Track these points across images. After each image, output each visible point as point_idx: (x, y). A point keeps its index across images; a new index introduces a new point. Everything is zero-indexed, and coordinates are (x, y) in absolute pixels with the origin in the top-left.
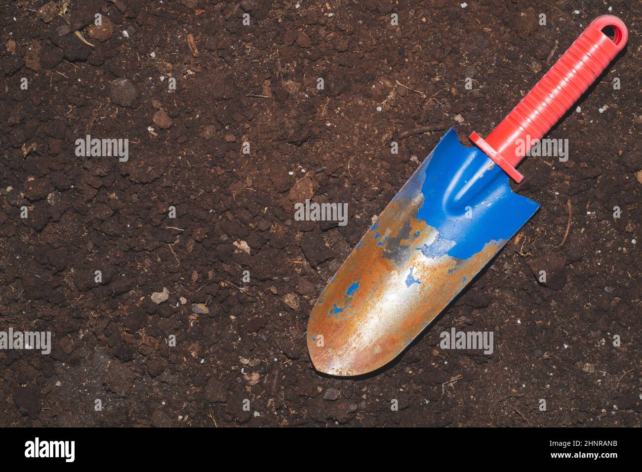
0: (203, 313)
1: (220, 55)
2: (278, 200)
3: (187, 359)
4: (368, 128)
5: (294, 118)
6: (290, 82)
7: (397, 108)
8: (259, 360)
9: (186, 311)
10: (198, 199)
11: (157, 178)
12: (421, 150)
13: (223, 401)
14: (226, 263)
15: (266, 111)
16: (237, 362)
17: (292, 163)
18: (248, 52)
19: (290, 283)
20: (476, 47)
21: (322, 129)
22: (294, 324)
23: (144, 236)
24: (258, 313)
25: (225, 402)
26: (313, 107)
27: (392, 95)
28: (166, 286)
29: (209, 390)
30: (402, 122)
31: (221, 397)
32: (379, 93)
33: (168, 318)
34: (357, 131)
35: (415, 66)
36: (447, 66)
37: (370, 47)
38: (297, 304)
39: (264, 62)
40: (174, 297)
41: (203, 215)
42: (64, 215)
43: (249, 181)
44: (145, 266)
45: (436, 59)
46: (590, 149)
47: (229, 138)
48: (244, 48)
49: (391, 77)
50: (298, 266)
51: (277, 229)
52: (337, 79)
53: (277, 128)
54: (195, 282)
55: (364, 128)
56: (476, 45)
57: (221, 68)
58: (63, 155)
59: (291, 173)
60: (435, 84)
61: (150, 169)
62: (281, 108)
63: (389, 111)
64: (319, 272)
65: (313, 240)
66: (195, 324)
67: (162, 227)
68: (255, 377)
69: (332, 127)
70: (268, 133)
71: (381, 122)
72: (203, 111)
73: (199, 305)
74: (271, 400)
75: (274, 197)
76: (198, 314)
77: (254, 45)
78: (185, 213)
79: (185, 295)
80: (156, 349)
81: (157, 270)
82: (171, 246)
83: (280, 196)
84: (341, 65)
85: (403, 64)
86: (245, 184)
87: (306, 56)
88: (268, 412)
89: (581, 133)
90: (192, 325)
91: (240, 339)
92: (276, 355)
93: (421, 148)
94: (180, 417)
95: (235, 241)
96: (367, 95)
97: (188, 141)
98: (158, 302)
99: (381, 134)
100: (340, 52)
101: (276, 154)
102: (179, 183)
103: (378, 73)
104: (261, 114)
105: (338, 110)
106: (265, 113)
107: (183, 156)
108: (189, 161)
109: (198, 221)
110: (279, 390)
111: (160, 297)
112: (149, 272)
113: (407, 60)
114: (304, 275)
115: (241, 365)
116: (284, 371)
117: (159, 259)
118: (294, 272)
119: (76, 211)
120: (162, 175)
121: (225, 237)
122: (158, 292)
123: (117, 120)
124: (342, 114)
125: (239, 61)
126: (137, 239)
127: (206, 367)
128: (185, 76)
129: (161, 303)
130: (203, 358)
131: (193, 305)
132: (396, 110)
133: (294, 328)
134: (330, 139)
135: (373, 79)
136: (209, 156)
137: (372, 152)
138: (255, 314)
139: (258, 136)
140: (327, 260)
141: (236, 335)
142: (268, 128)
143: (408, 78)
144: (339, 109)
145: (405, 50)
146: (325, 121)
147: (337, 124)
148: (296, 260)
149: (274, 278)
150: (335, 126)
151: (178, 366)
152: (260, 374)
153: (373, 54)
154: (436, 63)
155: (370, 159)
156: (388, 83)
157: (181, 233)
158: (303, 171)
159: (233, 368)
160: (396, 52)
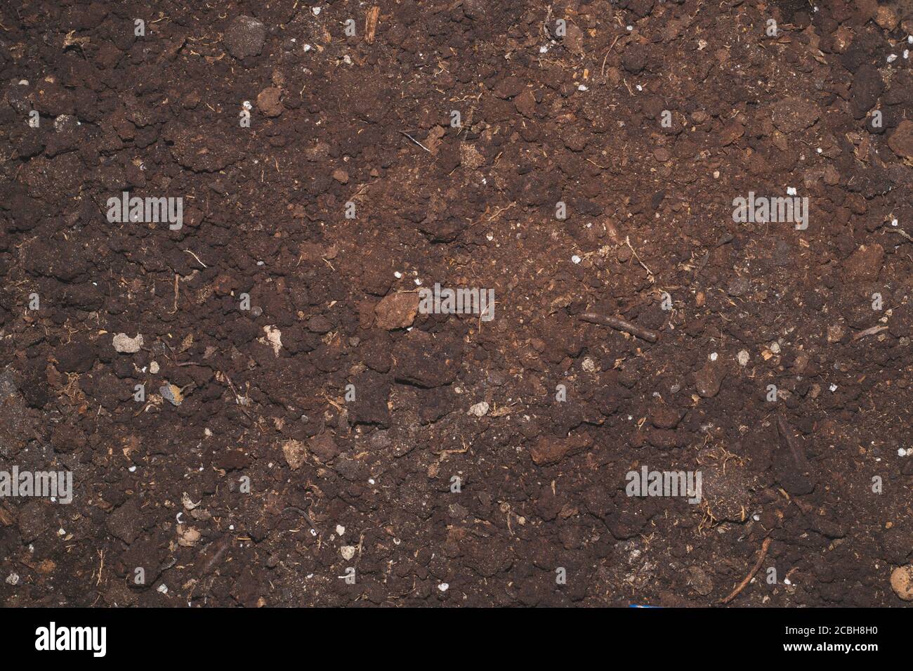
0: (173, 402)
1: (399, 57)
2: (358, 302)
3: (113, 454)
4: (541, 276)
5: (449, 202)
6: (471, 149)
7: (602, 273)
8: (210, 515)
9: (150, 385)
10: (250, 235)
11: (207, 171)
12: (603, 354)
13: (127, 542)
14: (237, 347)
15: (414, 168)
16: (177, 498)
17: (408, 262)
18: (436, 72)
19: (306, 426)
20: (769, 256)
21: (477, 240)
22: (280, 490)
23: (149, 244)
24: (246, 448)
25: (128, 545)
26: (484, 201)
27: (604, 250)
28: (143, 333)
29: (118, 514)
30: (598, 297)
31: (127, 533)
32: (591, 238)
33: (119, 378)
34: (524, 270)
35: (666, 232)
36: (712, 258)
37: (615, 166)
38: (298, 462)
39: (452, 100)
40: (144, 356)
41: (244, 260)
42: (65, 156)
43: (333, 251)
44: (131, 288)
45: (701, 240)
46: (848, 495)
47: (341, 175)
48: (435, 65)
49: (624, 228)
50: (332, 410)
51: (333, 341)
52: (539, 181)
53: (413, 200)
54: (183, 350)
55: (536, 272)
56: (772, 255)
57: (390, 77)
58: (111, 72)
59: (398, 275)
60: (681, 273)
61: (204, 151)
62: (440, 177)
63: (588, 270)
64: (357, 437)
65: (371, 384)
66: (153, 411)
67: (181, 246)
68: (191, 536)
69: (491, 244)
70: (396, 199)
71: (566, 277)
72: (330, 120)
73: (172, 386)
74: (193, 580)
75: (354, 294)
76: (164, 399)
77: (450, 67)
78: (220, 243)
79: (161, 362)
80: (81, 412)
81: (143, 304)
82: (179, 281)
83: (363, 298)
84: (559, 168)
85: (650, 218)
86: (326, 252)
87: (516, 128)
88: (179, 596)
89: (852, 466)
90: (147, 409)
91: (201, 469)
92: (236, 521)
93: (603, 350)
94: (62, 532)
95: (268, 324)
96: (571, 231)
97: (284, 147)
98: (119, 349)
99: (555, 293)
100: (567, 148)
101: (392, 235)
102: (235, 196)
103: (608, 211)
104: (404, 168)
105: (516, 225)
106: (410, 170)
107: (261, 162)
108: (266, 173)
109: (234, 267)
110: (211, 573)
111: (126, 343)
112: (131, 301)
113: (658, 215)
114: (333, 428)
115: (181, 507)
116: (234, 551)
117: (154, 289)
118: (320, 414)
119: (81, 158)
120: (219, 171)
121: (258, 310)
122: (127, 334)
123: (212, 68)
124: (519, 234)
125: (418, 80)
126: (137, 242)
127: (133, 480)
128: (338, 61)
129: (123, 353)
130: (135, 464)
131: (165, 382)
132: (599, 275)
133: (277, 494)
134: (482, 259)
135: (595, 215)
136: (296, 182)
137: (529, 313)
138: (241, 445)
139: (382, 196)
140: (376, 424)
141: (199, 461)
142: (402, 192)
143: (645, 241)
144: (518, 225)
145: (664, 201)
146: (487, 231)
147: (501, 245)
148: (335, 401)
149: (290, 407)
150: (498, 246)
151: (97, 455)
152: (202, 536)
153: (616, 179)
154: (698, 244)
155: (521, 321)
156: (613, 232)
157: (201, 269)
158: (417, 282)
159: (167, 503)
160: (650, 195)
